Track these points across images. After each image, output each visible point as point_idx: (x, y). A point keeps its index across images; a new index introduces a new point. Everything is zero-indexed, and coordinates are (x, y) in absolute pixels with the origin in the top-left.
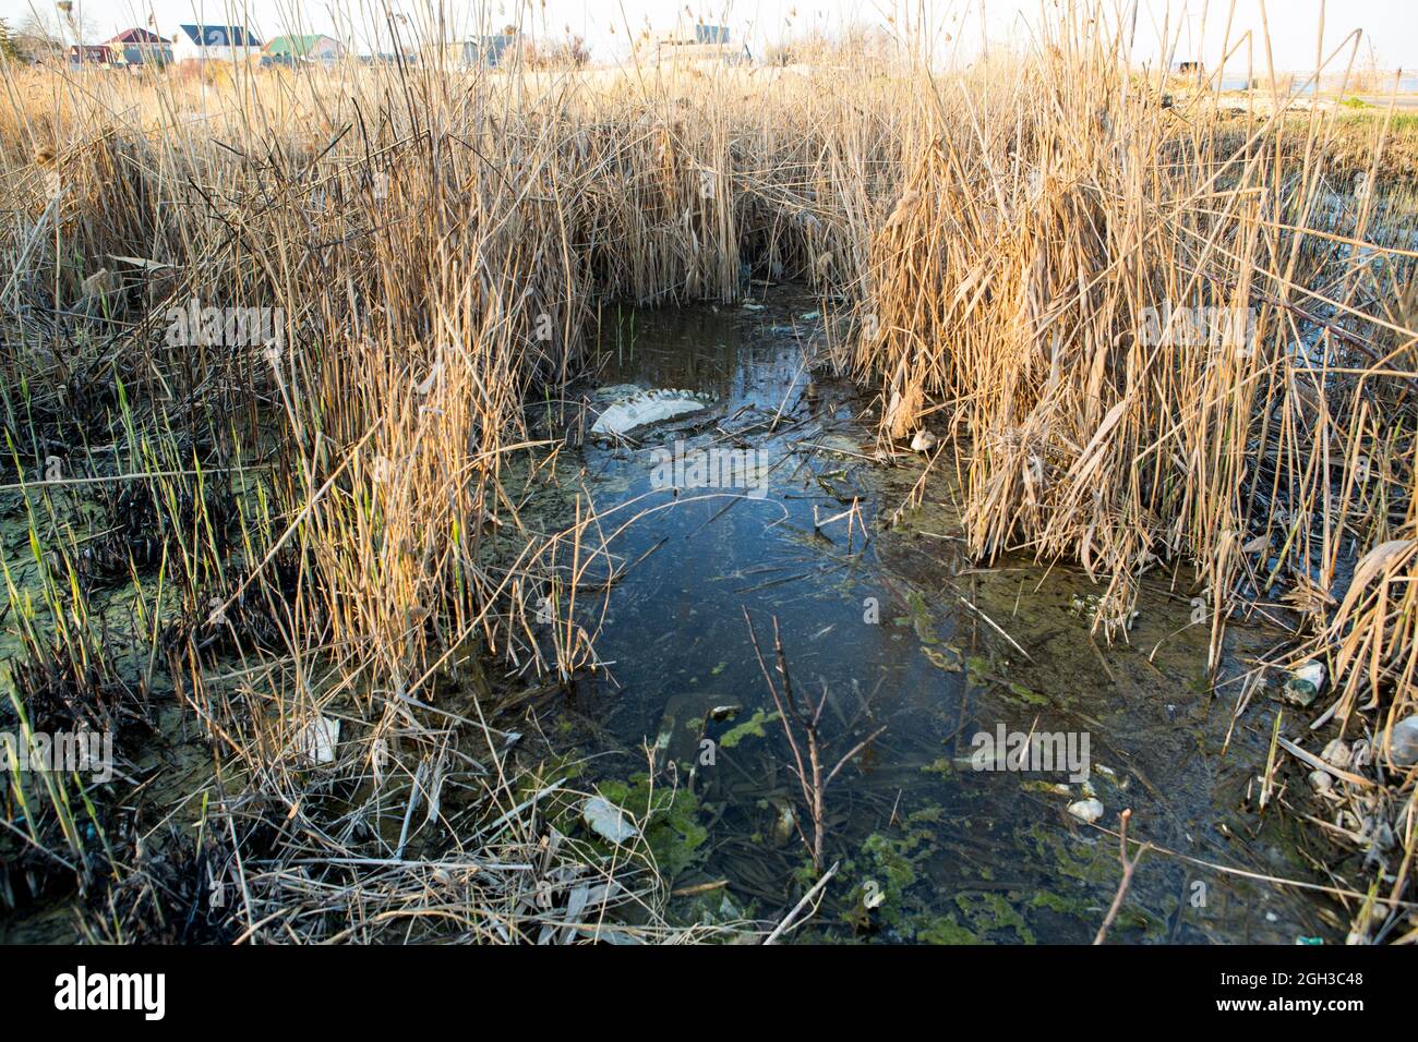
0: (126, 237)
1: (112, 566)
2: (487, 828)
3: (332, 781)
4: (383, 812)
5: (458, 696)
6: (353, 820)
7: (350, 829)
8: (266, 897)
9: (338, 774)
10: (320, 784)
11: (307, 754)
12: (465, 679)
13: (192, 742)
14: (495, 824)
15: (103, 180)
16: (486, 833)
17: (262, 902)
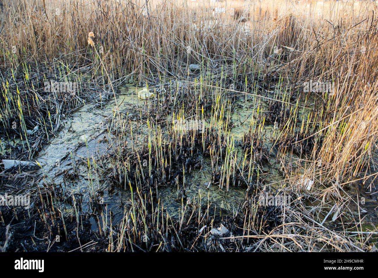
0: (286, 42)
1: (267, 120)
2: (350, 232)
3: (309, 196)
4: (321, 211)
5: (349, 191)
6: (313, 209)
7: (311, 211)
8: (288, 216)
9: (311, 195)
10: (306, 195)
11: (305, 186)
12: (352, 188)
13: (276, 169)
14: (353, 232)
15: (285, 26)
16: (349, 233)
17: (287, 216)
